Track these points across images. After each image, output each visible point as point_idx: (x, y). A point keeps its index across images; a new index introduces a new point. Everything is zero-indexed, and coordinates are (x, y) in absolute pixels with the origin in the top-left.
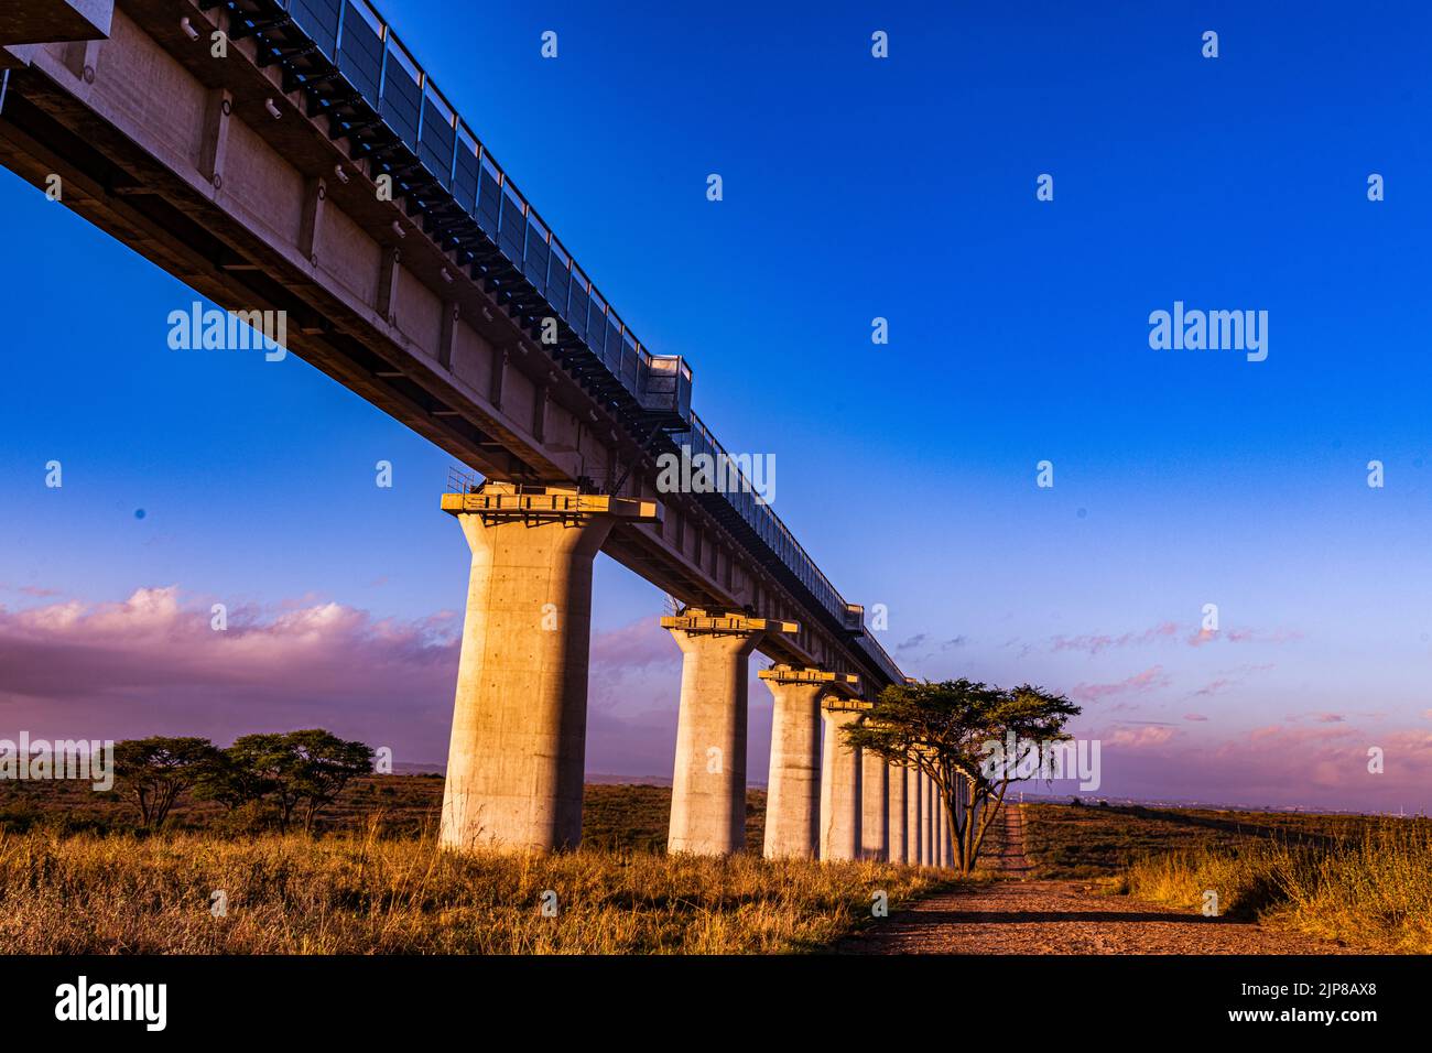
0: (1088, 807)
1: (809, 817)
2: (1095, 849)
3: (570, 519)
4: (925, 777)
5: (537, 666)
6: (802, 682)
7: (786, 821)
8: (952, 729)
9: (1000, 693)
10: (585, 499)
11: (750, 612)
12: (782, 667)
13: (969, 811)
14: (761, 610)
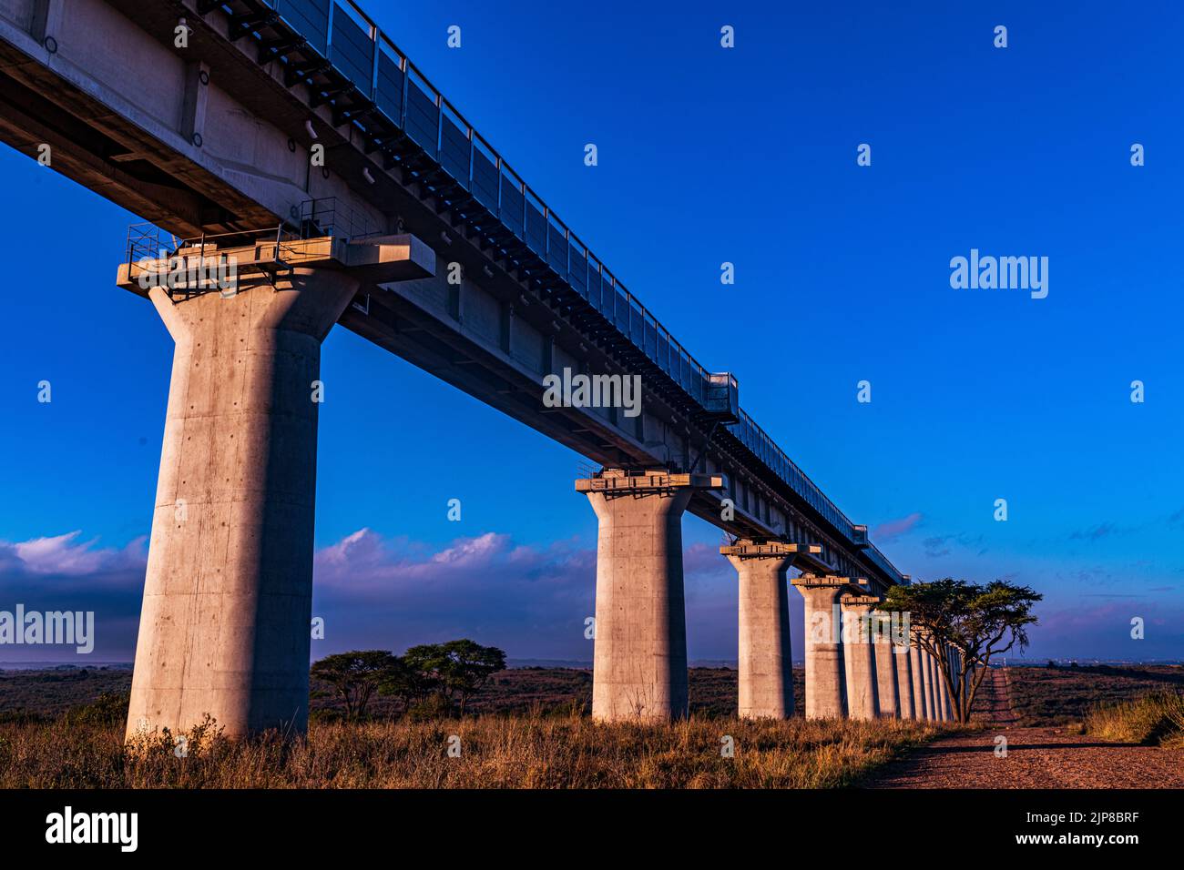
0: (1061, 668)
1: (838, 688)
2: (1070, 702)
3: (664, 492)
4: (924, 653)
5: (650, 594)
6: (825, 586)
7: (820, 691)
8: (944, 617)
9: (979, 587)
10: (673, 477)
11: (785, 539)
12: (808, 576)
13: (961, 678)
14: (792, 538)
